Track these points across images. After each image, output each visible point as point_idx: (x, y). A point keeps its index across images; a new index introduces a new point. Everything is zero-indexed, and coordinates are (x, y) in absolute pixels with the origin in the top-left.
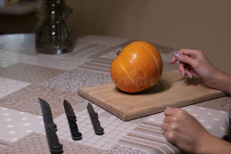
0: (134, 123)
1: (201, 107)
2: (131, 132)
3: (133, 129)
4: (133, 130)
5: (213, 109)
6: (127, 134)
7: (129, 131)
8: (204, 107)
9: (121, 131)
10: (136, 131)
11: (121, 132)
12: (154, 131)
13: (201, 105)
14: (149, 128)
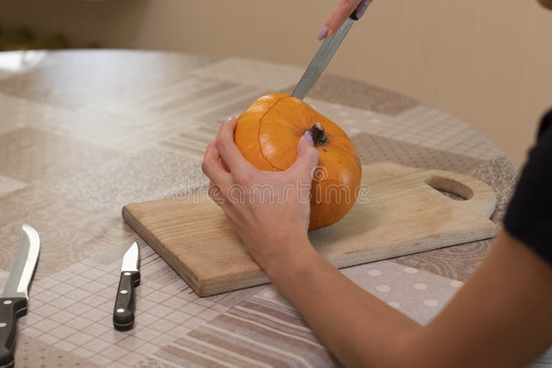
0: (221, 304)
1: (410, 266)
2: (201, 327)
3: (209, 319)
4: (209, 322)
5: (437, 273)
6: (189, 331)
7: (197, 324)
8: (417, 267)
9: (179, 323)
10: (216, 325)
11: (179, 325)
12: (262, 326)
13: (411, 261)
14: (251, 317)
